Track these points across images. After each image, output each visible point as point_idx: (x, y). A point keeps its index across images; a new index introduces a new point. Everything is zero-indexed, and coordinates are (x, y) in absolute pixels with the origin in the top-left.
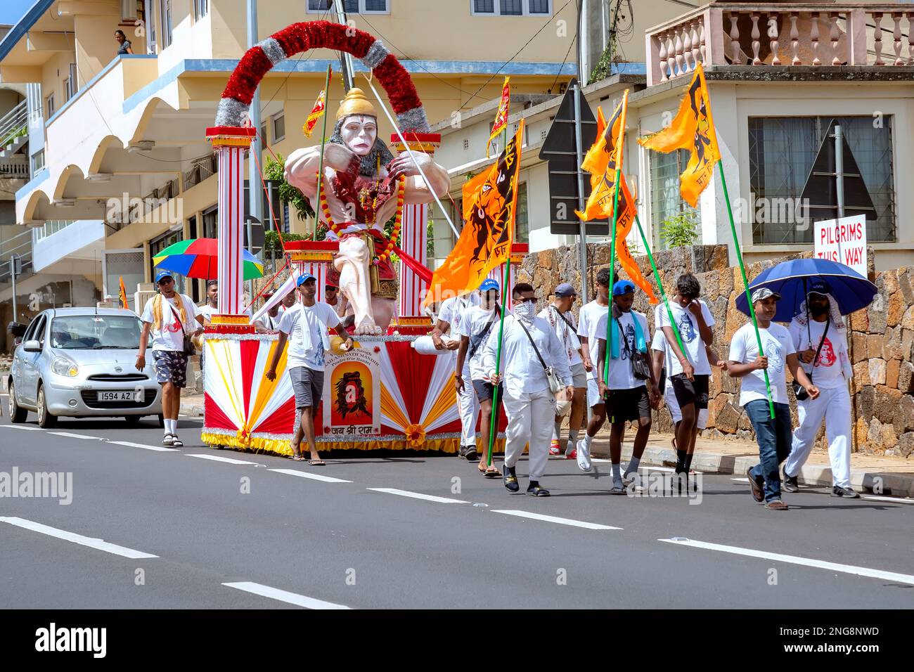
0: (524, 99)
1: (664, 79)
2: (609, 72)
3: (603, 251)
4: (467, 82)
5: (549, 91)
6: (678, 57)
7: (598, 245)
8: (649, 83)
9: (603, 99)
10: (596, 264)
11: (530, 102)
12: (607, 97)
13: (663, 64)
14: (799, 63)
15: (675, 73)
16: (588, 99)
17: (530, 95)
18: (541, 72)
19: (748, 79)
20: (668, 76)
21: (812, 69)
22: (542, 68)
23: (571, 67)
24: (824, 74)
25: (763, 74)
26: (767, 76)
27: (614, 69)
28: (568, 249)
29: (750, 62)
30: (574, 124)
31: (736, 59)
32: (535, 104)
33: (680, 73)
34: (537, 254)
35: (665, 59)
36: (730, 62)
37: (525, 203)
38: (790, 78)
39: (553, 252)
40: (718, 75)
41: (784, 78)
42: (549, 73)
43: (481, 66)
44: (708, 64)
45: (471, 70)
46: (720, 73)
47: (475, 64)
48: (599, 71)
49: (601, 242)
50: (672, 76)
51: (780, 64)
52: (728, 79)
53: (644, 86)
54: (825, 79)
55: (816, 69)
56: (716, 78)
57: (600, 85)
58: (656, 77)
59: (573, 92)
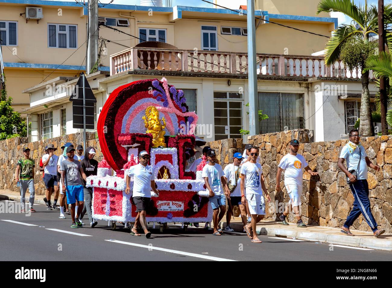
0: (65, 78)
1: (116, 73)
2: (98, 70)
3: (92, 135)
4: (45, 71)
5: (76, 76)
6: (121, 66)
7: (90, 133)
8: (111, 74)
9: (94, 79)
10: (89, 140)
11: (68, 80)
12: (95, 79)
13: (116, 68)
14: (165, 69)
15: (120, 71)
16: (88, 80)
17: (68, 77)
18: (73, 69)
19: (146, 74)
20: (118, 72)
21: (169, 72)
22: (74, 67)
23: (84, 67)
24: (173, 74)
25: (151, 73)
26: (153, 74)
27: (99, 69)
28: (79, 134)
29: (147, 68)
30: (83, 88)
31: (142, 67)
32: (69, 81)
33: (122, 71)
34: (68, 135)
35: (117, 66)
36: (140, 68)
37: (65, 116)
38: (161, 75)
39: (74, 135)
40: (135, 73)
41: (159, 75)
42: (76, 69)
43: (51, 66)
44: (132, 69)
45: (47, 67)
46: (136, 72)
47: (49, 65)
48: (93, 69)
49: (91, 132)
50: (119, 72)
51: (158, 69)
52: (139, 74)
53: (109, 76)
54: (173, 76)
55: (170, 72)
56: (134, 74)
57: (93, 74)
58: (113, 73)
59: (82, 77)
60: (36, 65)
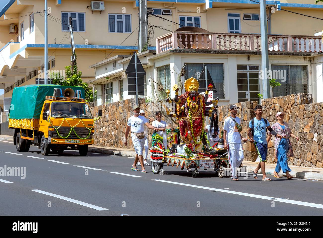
0: (122, 56)
1: (161, 52)
2: (147, 49)
3: (143, 100)
4: (107, 51)
5: (131, 54)
6: (165, 46)
7: (141, 98)
8: (157, 53)
9: (144, 57)
10: (141, 103)
11: (124, 57)
12: (145, 56)
13: (161, 48)
14: (198, 48)
16: (139, 57)
17: (124, 55)
18: (128, 49)
19: (184, 52)
20: (162, 51)
21: (202, 50)
22: (129, 48)
23: (137, 47)
24: (205, 51)
25: (188, 51)
26: (189, 52)
27: (149, 48)
28: (133, 99)
29: (185, 48)
30: (135, 64)
31: (181, 47)
32: (125, 58)
33: (166, 50)
34: (124, 100)
35: (161, 46)
36: (179, 47)
37: (123, 86)
38: (196, 52)
39: (129, 100)
40: (176, 51)
41: (194, 52)
42: (131, 49)
43: (111, 47)
44: (173, 48)
45: (108, 48)
47: (110, 46)
48: (144, 49)
49: (142, 97)
50: (163, 51)
51: (193, 48)
52: (178, 52)
53: (156, 54)
54: (205, 53)
55: (203, 50)
56: (175, 52)
57: (144, 53)
58: (159, 51)
59: (135, 55)
60: (100, 46)
